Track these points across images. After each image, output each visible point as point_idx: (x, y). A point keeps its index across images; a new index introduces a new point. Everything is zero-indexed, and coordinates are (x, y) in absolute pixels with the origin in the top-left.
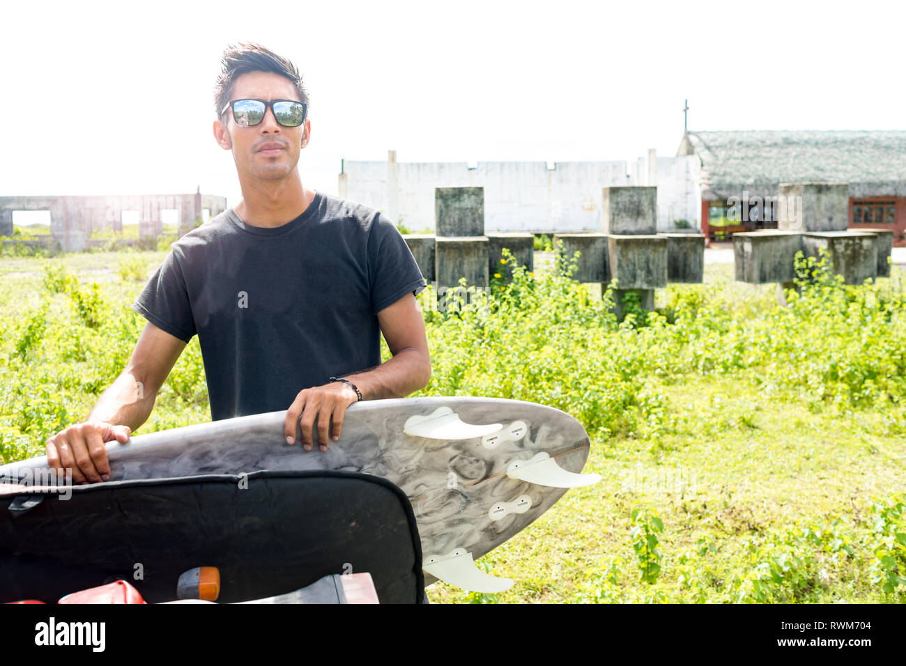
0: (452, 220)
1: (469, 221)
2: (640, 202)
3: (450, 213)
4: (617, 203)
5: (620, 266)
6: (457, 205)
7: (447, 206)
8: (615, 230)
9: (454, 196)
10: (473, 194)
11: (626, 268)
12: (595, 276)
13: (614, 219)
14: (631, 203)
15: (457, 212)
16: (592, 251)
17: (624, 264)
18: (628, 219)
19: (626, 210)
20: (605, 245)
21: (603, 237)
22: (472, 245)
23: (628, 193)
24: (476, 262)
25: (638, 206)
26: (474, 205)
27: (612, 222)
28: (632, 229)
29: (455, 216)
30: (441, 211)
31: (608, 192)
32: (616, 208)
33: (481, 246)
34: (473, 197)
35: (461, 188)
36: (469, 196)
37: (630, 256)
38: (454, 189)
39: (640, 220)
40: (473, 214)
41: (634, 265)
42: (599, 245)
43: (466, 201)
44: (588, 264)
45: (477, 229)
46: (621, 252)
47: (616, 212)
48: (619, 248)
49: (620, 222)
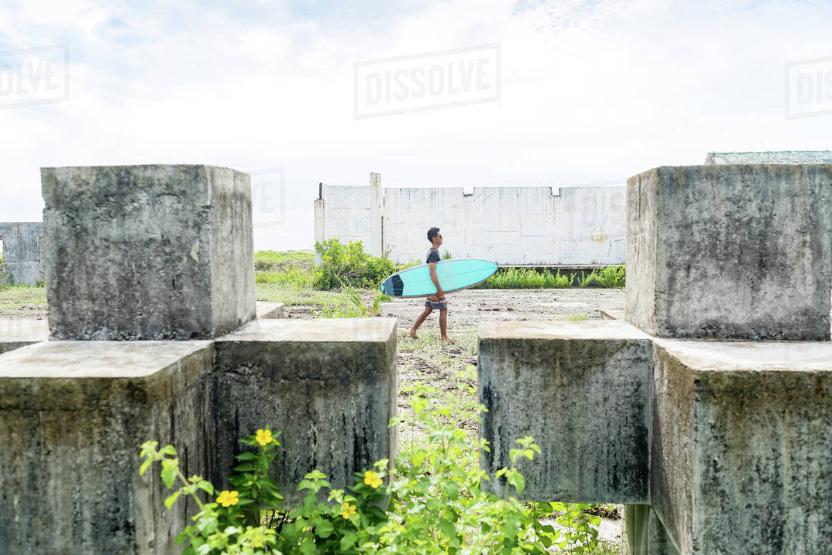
0: (97, 280)
1: (155, 286)
2: (768, 222)
3: (90, 258)
4: (686, 226)
5: (712, 487)
6: (114, 230)
7: (80, 235)
8: (678, 320)
9: (103, 198)
10: (169, 191)
11: (739, 500)
12: (604, 478)
13: (672, 280)
14: (737, 224)
15: (115, 254)
16: (595, 392)
17: (730, 480)
18: (727, 284)
19: (719, 251)
20: (641, 371)
21: (636, 344)
22: (79, 398)
23: (723, 191)
24: (98, 468)
25: (763, 236)
26: (175, 230)
27: (668, 290)
28: (739, 316)
29: (109, 267)
30: (61, 251)
31: (649, 186)
32: (681, 243)
33: (117, 400)
34: (168, 201)
35: (128, 170)
36: (156, 199)
37: (759, 446)
38: (101, 171)
39: (769, 288)
40: (170, 261)
41: (777, 486)
42: (618, 371)
43: (145, 214)
44: (582, 438)
45: (185, 313)
46: (718, 428)
47: (682, 259)
48: (711, 413)
49: (696, 293)
